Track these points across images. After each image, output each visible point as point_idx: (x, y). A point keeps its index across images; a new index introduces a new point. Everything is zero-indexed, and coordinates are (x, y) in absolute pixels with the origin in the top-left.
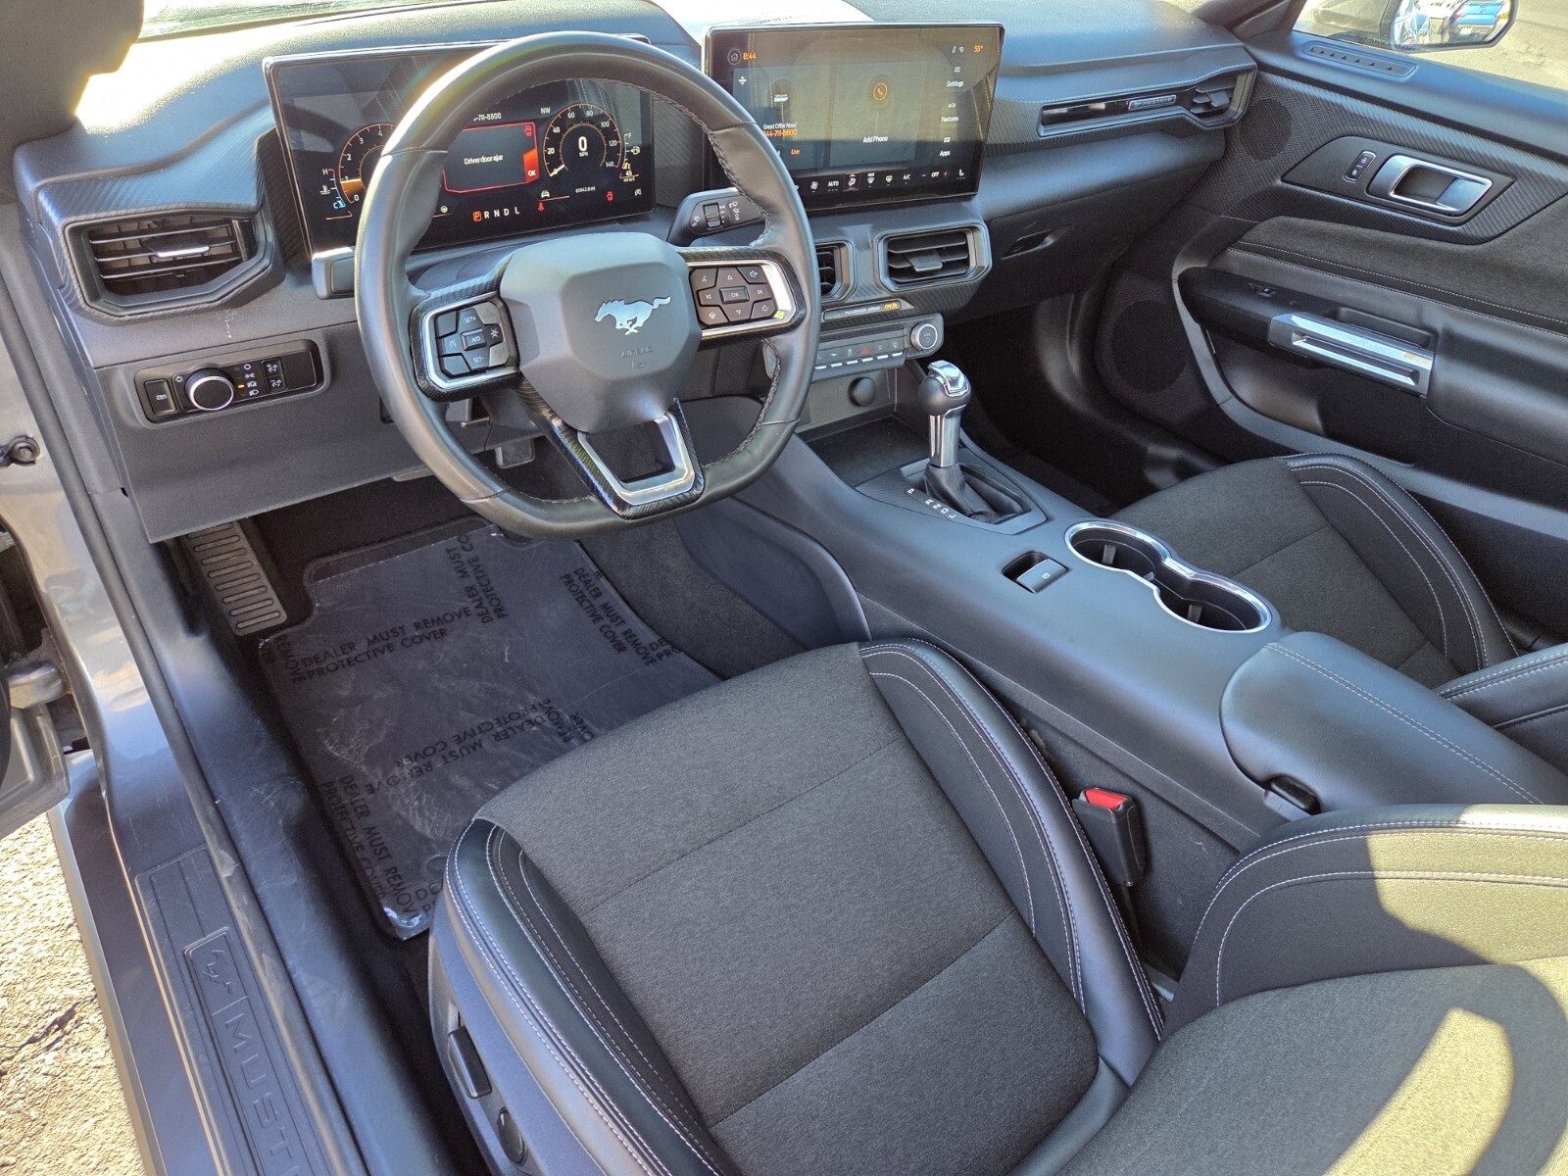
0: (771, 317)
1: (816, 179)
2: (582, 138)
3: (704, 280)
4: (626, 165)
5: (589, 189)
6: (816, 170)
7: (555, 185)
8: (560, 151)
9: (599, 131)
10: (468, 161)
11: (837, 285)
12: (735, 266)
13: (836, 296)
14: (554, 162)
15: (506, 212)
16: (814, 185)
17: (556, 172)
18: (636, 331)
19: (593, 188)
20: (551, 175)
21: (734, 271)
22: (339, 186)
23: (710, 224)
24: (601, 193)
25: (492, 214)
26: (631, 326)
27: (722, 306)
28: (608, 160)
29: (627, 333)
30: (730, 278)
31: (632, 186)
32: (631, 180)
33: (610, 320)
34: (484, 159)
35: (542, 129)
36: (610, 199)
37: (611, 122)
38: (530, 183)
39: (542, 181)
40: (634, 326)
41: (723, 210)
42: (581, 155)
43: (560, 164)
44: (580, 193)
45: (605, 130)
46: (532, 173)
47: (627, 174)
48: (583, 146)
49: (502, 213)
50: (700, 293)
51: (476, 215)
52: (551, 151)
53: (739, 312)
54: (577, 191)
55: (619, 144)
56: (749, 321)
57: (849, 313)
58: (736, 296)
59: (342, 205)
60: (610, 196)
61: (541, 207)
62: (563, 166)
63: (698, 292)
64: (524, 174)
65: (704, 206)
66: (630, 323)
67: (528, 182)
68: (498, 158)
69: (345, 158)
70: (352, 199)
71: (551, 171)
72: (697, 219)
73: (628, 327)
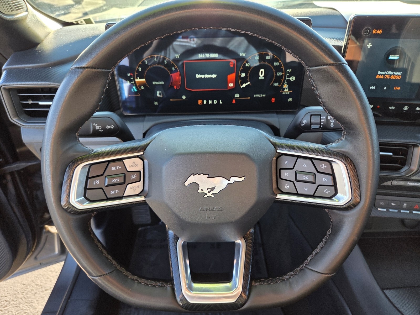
0: (330, 198)
1: (407, 105)
2: (263, 70)
3: (286, 163)
4: (286, 86)
5: (262, 96)
6: (409, 100)
7: (243, 92)
8: (248, 75)
9: (272, 67)
10: (198, 76)
11: (405, 168)
12: (311, 159)
13: (403, 174)
14: (244, 80)
15: (215, 102)
16: (406, 108)
17: (244, 85)
18: (213, 196)
19: (264, 95)
20: (242, 87)
21: (309, 162)
22: (135, 82)
23: (313, 127)
24: (268, 99)
25: (208, 102)
26: (209, 192)
27: (295, 182)
28: (275, 82)
29: (206, 196)
30: (305, 165)
31: (288, 96)
32: (287, 93)
33: (195, 185)
34: (207, 76)
35: (239, 64)
36: (273, 101)
37: (280, 63)
38: (229, 90)
39: (236, 89)
40: (212, 192)
41: (323, 119)
42: (260, 78)
43: (248, 82)
44: (256, 97)
45: (276, 67)
46: (231, 85)
47: (285, 90)
48: (262, 74)
49: (213, 102)
50: (282, 171)
51: (200, 102)
52: (243, 75)
53: (306, 189)
54: (255, 96)
55: (283, 75)
56: (313, 196)
57: (409, 184)
58: (305, 178)
59: (136, 90)
60: (273, 100)
61: (234, 101)
62: (249, 83)
63: (281, 169)
64: (227, 85)
65: (311, 115)
66: (209, 190)
67: (228, 89)
68: (214, 76)
69: (138, 69)
70: (140, 88)
71: (242, 85)
72: (305, 122)
73: (206, 192)
